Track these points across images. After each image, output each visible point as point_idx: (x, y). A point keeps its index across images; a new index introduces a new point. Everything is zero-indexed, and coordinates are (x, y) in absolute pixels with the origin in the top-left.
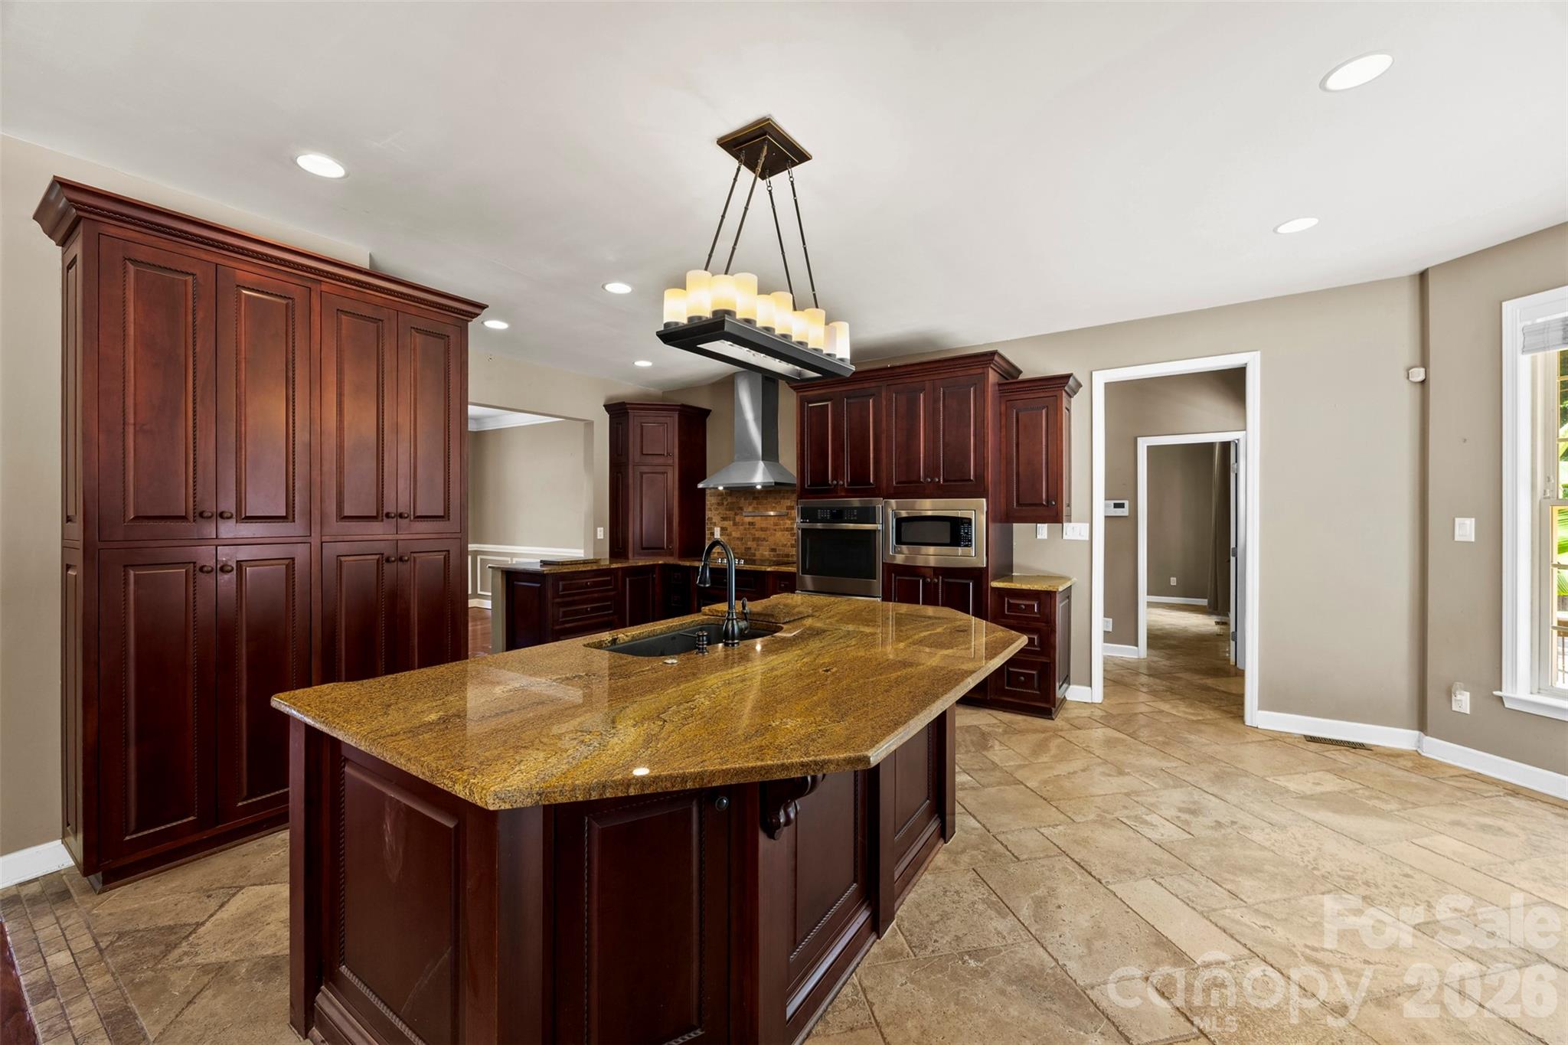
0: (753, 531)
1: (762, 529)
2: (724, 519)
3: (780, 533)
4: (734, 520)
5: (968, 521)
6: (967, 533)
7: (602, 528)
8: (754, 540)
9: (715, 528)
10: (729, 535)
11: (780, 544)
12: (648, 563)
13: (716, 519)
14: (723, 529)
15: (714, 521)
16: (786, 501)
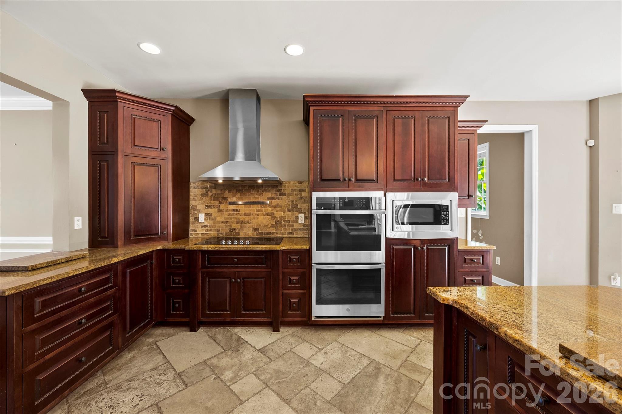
0: (237, 216)
1: (245, 214)
2: (208, 207)
3: (262, 217)
4: (219, 207)
5: (445, 207)
6: (446, 215)
7: (80, 218)
8: (238, 222)
9: (200, 214)
10: (214, 220)
11: (262, 225)
12: (148, 251)
13: (200, 207)
14: (207, 215)
15: (198, 208)
16: (267, 193)
